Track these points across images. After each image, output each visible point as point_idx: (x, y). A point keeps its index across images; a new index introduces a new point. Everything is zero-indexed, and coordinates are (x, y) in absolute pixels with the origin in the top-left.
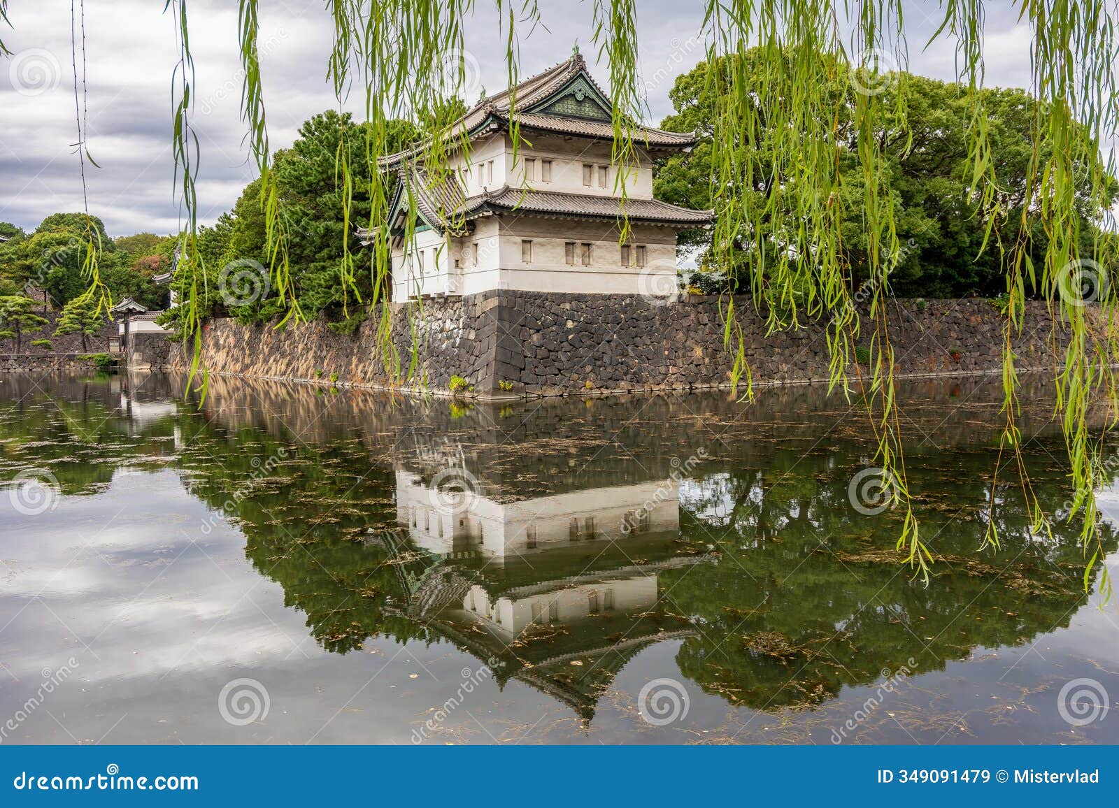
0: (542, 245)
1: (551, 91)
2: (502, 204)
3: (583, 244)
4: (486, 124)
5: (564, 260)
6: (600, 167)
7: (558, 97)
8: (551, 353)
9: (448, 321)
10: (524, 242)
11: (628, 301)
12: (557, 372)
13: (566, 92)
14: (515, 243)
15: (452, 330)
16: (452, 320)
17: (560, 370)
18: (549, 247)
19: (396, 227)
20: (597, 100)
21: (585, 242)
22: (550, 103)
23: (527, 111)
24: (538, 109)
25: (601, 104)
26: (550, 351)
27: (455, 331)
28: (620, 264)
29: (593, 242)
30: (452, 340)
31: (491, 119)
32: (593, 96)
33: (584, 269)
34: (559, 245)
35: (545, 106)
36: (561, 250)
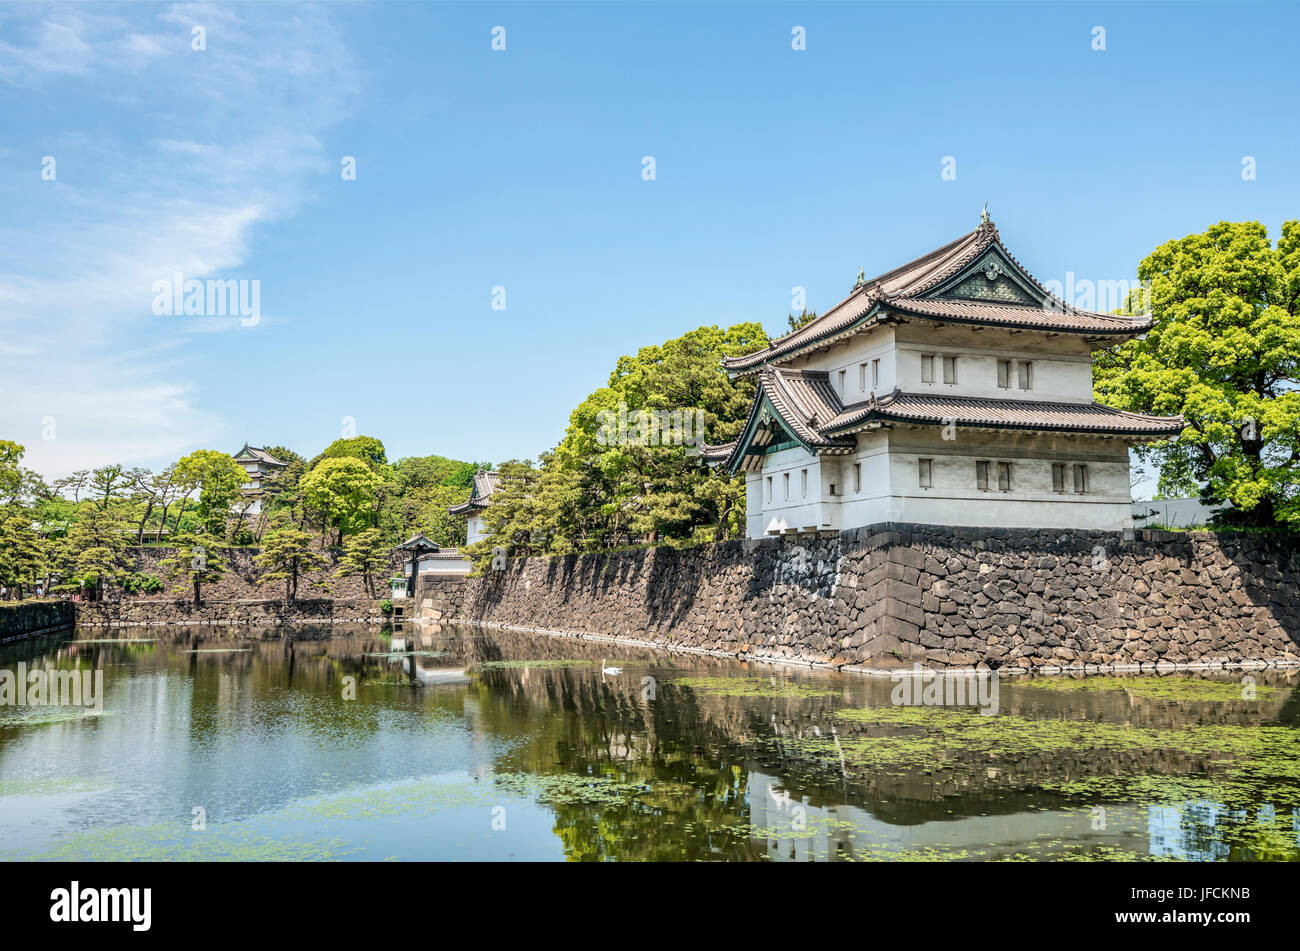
0: (945, 464)
1: (954, 270)
2: (894, 412)
3: (1000, 463)
4: (872, 313)
5: (975, 484)
6: (1019, 363)
7: (963, 277)
8: (961, 608)
9: (821, 564)
10: (921, 461)
11: (1064, 538)
12: (969, 633)
13: (973, 270)
14: (910, 463)
15: (826, 575)
16: (825, 562)
17: (973, 630)
18: (955, 467)
19: (754, 444)
20: (1014, 278)
21: (1003, 460)
22: (953, 284)
23: (922, 295)
24: (937, 293)
25: (1020, 283)
26: (958, 604)
27: (830, 576)
28: (1051, 489)
29: (1014, 460)
30: (826, 589)
31: (878, 307)
32: (1010, 274)
33: (1001, 495)
34: (968, 464)
35: (947, 289)
36: (972, 472)
